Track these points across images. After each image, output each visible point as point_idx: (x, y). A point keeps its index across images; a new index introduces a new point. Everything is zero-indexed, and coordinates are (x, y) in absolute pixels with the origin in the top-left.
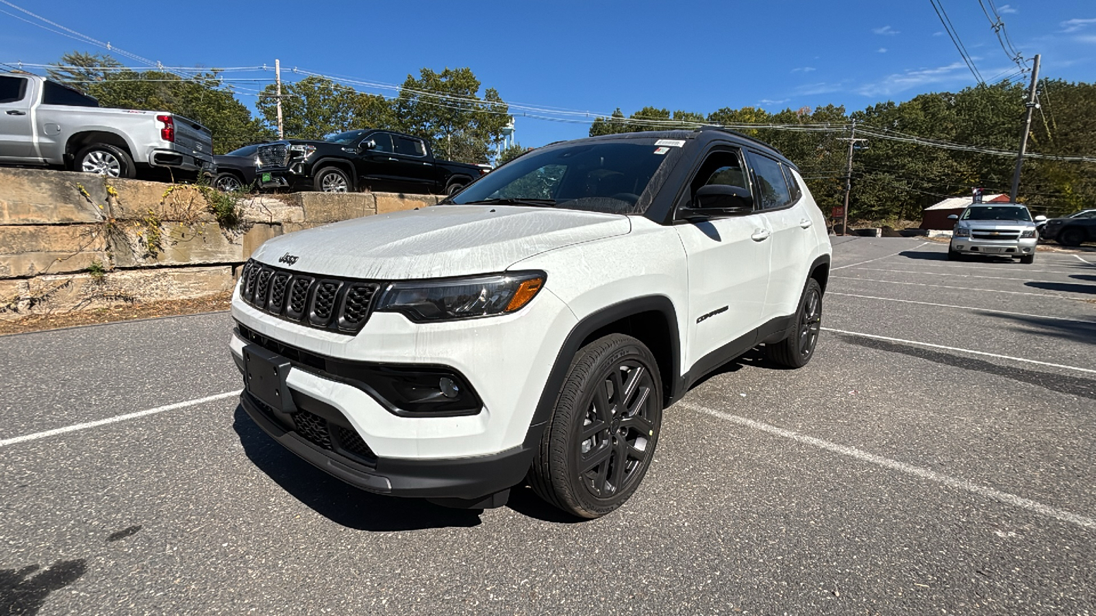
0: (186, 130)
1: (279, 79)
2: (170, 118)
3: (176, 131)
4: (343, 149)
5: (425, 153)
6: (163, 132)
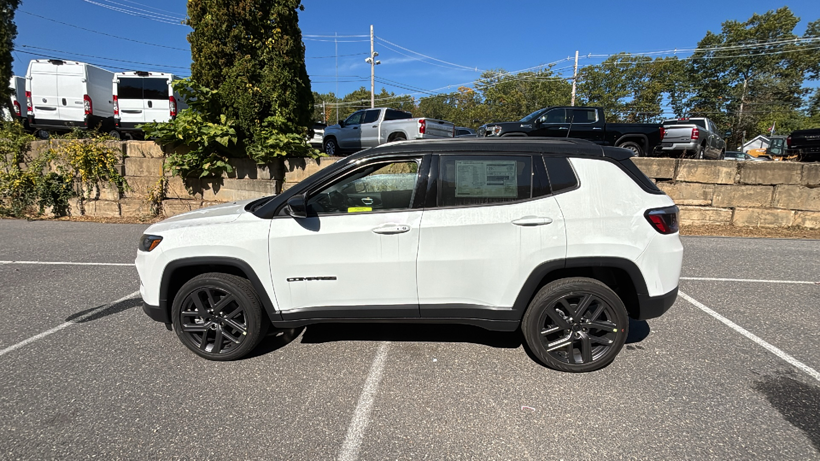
0: (433, 126)
1: (577, 65)
2: (424, 121)
3: (426, 127)
4: (522, 126)
5: (597, 120)
6: (420, 128)
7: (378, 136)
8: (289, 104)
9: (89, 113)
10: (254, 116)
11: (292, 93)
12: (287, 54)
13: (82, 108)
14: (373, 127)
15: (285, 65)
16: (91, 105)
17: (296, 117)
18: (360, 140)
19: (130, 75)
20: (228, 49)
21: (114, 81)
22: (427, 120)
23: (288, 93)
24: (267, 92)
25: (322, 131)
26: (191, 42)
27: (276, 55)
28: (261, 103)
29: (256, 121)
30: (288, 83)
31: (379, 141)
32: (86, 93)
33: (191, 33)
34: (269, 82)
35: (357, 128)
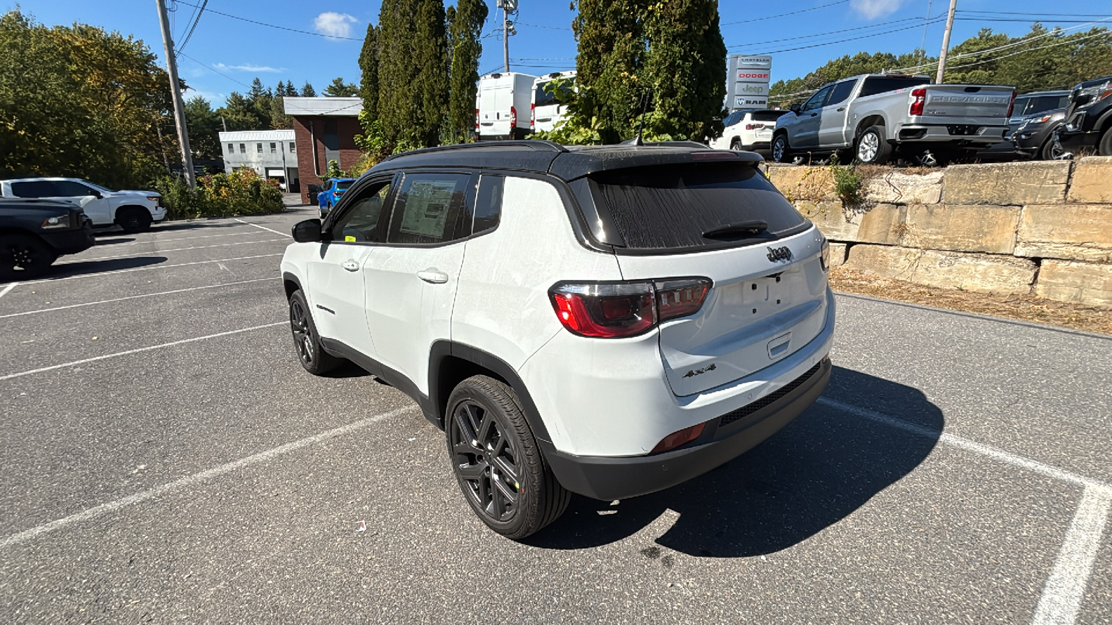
0: (946, 98)
2: (924, 90)
3: (927, 101)
6: (913, 106)
7: (843, 125)
8: (677, 92)
9: (514, 125)
10: (628, 115)
11: (683, 75)
12: (680, 21)
13: (508, 120)
14: (838, 110)
15: (675, 37)
16: (516, 117)
17: (687, 109)
18: (817, 134)
19: (547, 79)
20: (607, 30)
21: (533, 88)
22: (930, 88)
23: (677, 76)
24: (649, 80)
25: (773, 123)
26: (574, 29)
27: (666, 25)
28: (639, 95)
29: (630, 120)
30: (678, 62)
31: (844, 133)
32: (512, 105)
33: (576, 18)
34: (652, 65)
35: (815, 114)
